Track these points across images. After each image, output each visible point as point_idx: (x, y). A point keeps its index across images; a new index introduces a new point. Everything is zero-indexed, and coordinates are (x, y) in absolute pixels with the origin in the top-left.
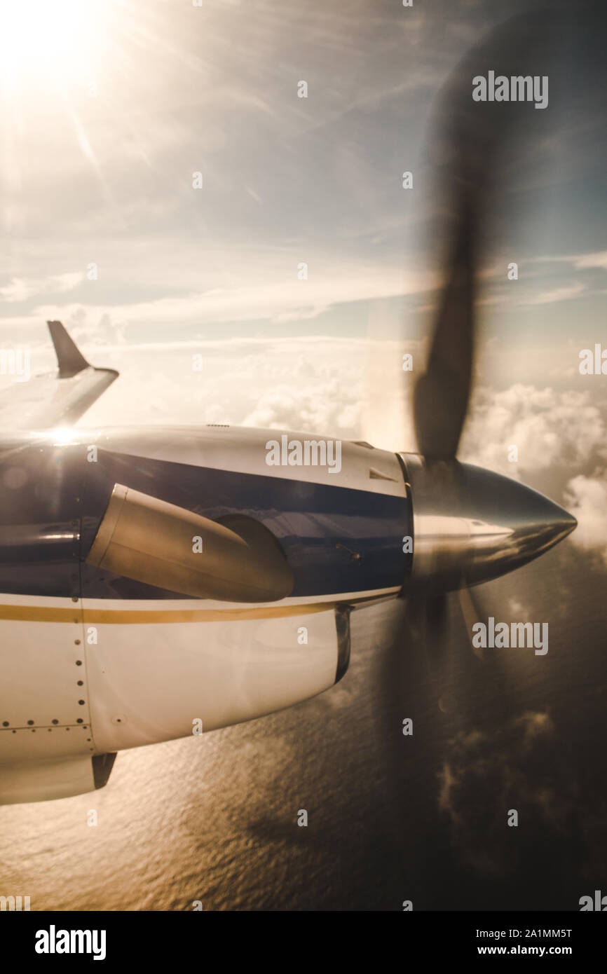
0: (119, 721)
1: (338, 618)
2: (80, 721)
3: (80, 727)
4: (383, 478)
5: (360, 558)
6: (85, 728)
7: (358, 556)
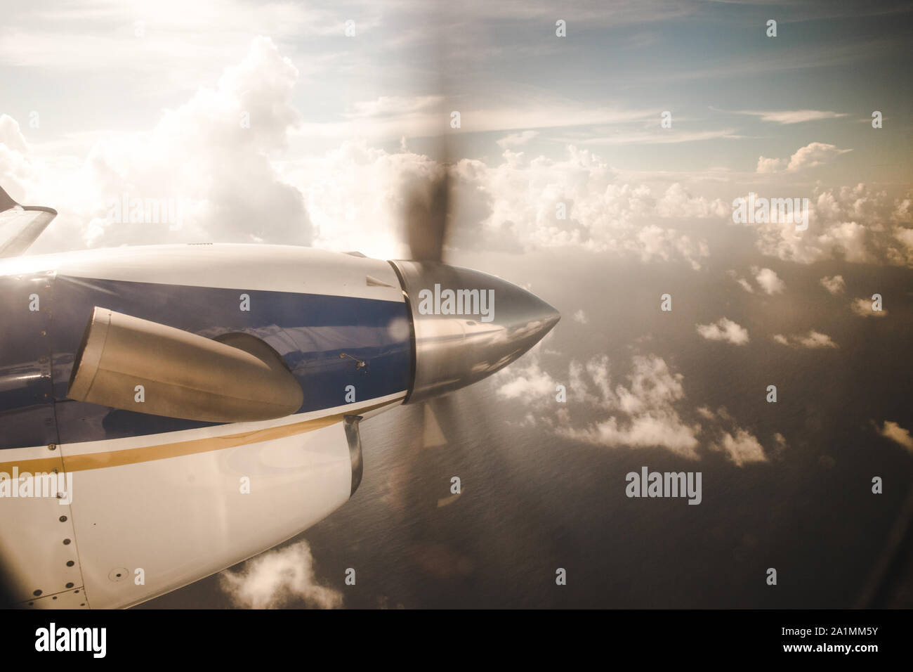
0: (119, 575)
1: (347, 429)
2: (70, 585)
3: (71, 592)
4: (380, 285)
5: (365, 366)
6: (77, 592)
7: (363, 364)
